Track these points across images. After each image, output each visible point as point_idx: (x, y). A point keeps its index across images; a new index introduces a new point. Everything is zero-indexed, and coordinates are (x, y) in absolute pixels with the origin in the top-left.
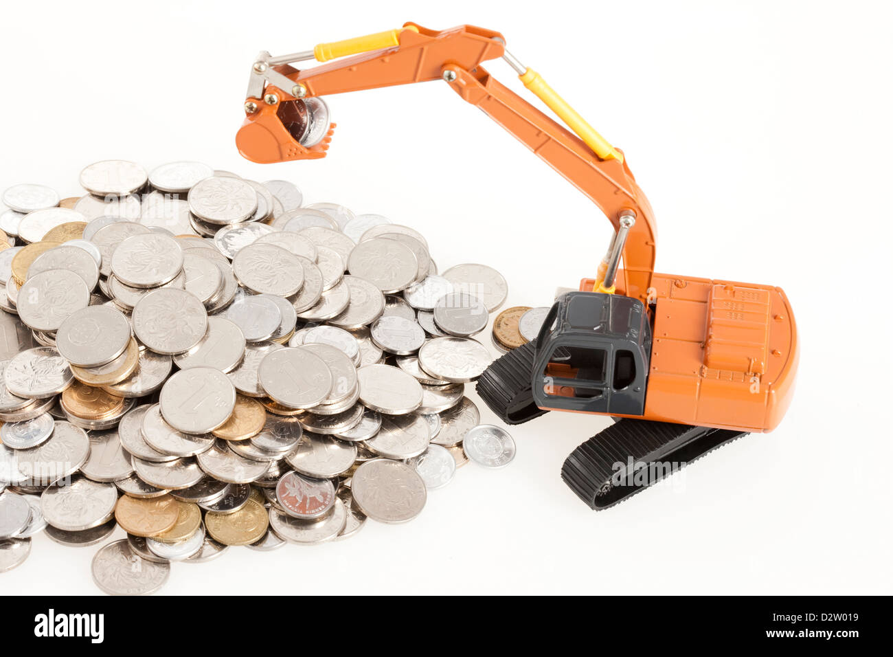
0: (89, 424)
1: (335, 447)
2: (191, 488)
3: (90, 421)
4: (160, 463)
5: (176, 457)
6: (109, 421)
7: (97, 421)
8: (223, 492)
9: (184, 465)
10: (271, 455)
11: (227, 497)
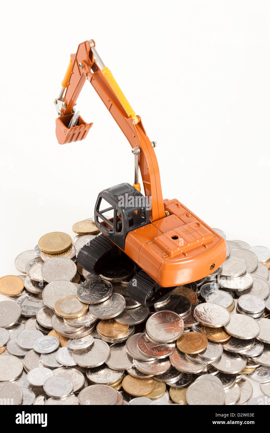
0: (110, 340)
1: (239, 359)
2: (163, 374)
3: (111, 338)
4: (145, 361)
5: (154, 359)
6: (121, 339)
7: (115, 338)
8: (179, 377)
9: (159, 363)
10: (206, 361)
11: (181, 380)
